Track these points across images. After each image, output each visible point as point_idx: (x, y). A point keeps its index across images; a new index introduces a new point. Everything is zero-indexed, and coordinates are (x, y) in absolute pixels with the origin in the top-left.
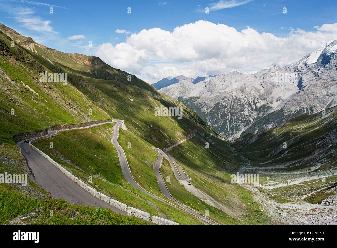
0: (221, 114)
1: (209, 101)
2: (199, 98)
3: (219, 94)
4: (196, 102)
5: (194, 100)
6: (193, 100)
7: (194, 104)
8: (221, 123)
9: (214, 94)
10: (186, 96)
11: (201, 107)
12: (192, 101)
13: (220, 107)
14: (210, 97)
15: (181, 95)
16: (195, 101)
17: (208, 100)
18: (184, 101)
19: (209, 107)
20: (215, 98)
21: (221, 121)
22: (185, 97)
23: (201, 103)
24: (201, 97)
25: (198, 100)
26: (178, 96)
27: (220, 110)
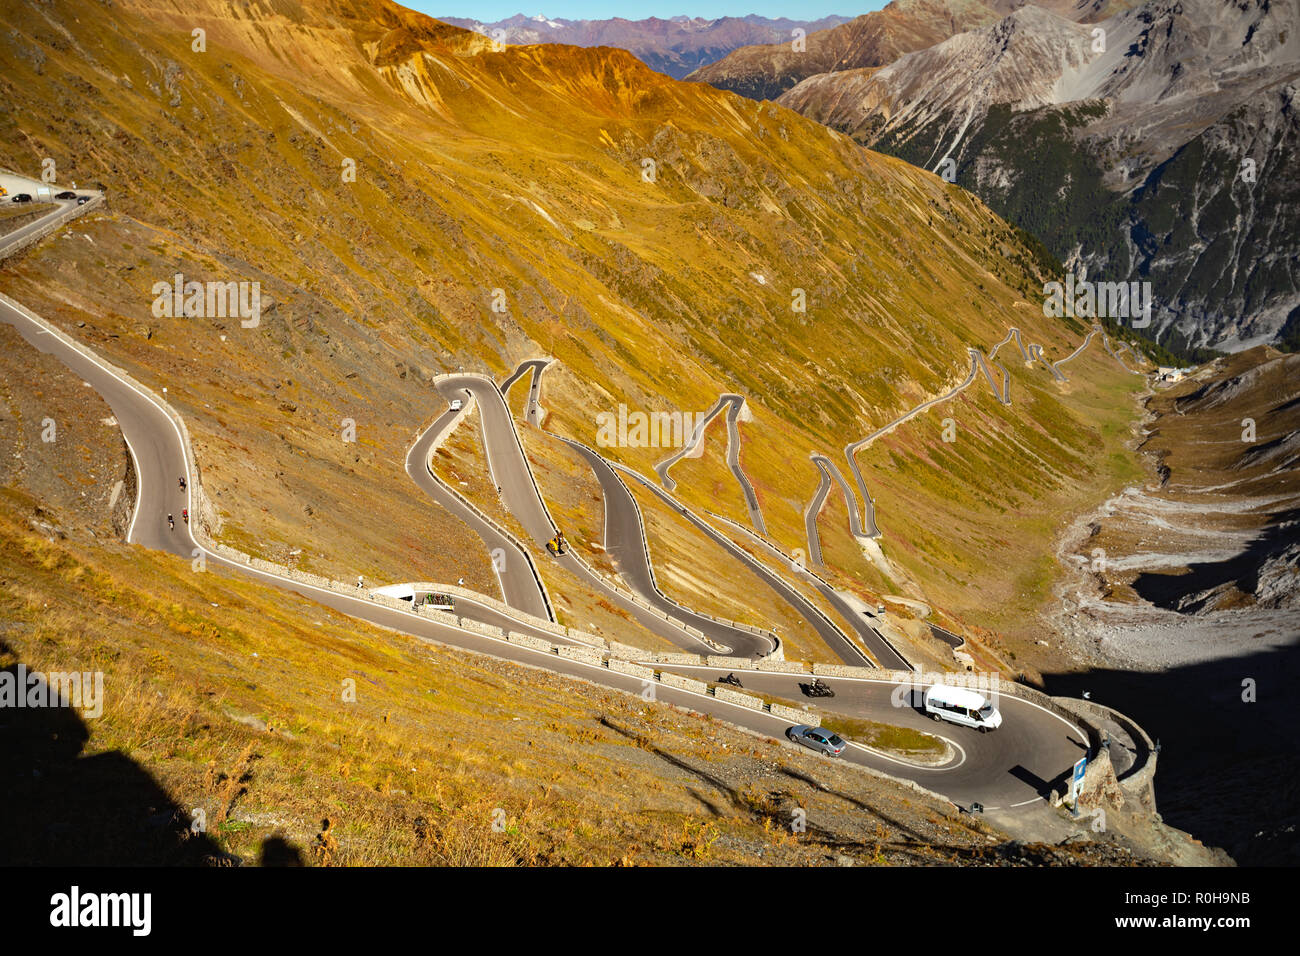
0: (1208, 201)
1: (1152, 129)
2: (1098, 110)
3: (1217, 89)
4: (1079, 134)
5: (1071, 122)
6: (1063, 124)
7: (1069, 145)
8: (1195, 252)
9: (1192, 84)
10: (1031, 98)
11: (1100, 164)
12: (1060, 130)
13: (1204, 163)
14: (1162, 102)
15: (1004, 95)
16: (1075, 129)
17: (1149, 126)
18: (1019, 128)
19: (1147, 161)
20: (1190, 112)
21: (1197, 241)
22: (1022, 107)
23: (1103, 144)
24: (1110, 106)
25: (1091, 123)
26: (991, 98)
27: (1201, 181)
